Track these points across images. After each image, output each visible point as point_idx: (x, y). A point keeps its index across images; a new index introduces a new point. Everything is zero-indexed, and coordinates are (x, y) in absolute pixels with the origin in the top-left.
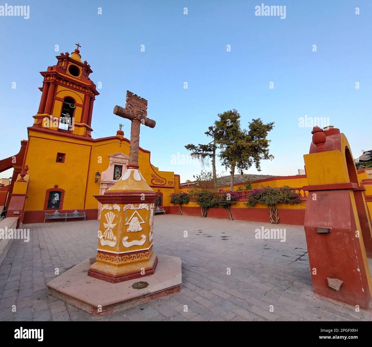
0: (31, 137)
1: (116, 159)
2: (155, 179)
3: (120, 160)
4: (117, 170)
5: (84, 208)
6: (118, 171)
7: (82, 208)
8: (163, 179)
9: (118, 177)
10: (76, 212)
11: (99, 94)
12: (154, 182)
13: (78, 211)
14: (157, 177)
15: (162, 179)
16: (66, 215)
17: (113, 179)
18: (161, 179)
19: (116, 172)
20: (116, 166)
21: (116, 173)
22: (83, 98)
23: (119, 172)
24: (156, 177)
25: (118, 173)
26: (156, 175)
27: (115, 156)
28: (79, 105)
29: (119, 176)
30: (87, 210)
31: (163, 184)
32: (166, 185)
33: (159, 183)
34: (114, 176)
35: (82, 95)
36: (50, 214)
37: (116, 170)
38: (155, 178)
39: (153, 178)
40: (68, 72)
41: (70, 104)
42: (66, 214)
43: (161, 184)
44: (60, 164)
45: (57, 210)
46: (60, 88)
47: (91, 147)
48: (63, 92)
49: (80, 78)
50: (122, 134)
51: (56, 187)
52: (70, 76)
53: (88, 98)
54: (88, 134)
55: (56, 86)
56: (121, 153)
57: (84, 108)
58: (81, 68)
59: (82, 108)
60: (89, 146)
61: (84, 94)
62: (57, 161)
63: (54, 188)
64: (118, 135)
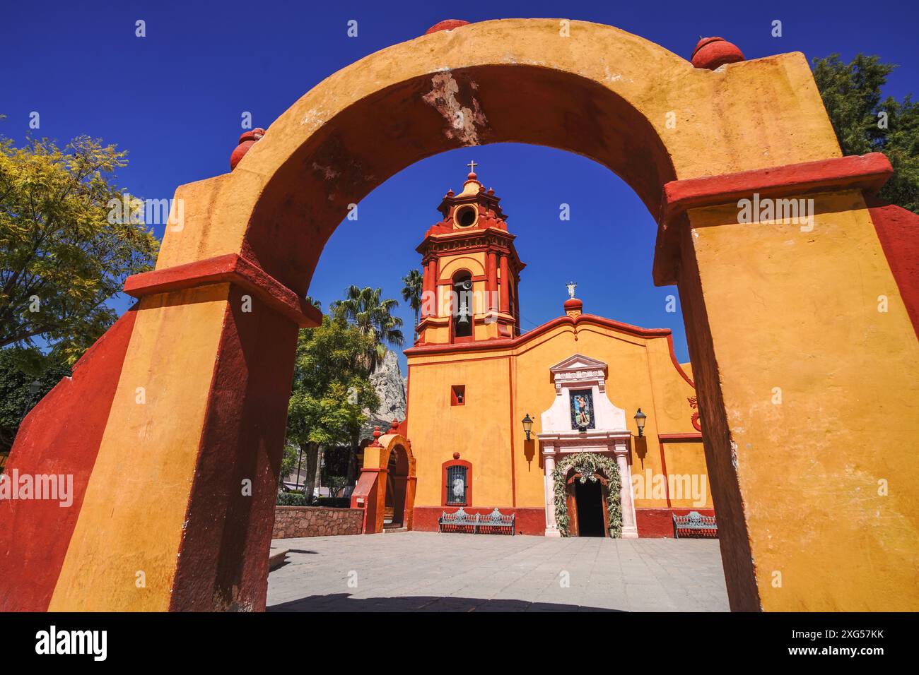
0: (411, 368)
1: (568, 375)
3: (579, 375)
4: (579, 403)
5: (514, 505)
6: (582, 406)
7: (510, 506)
9: (584, 421)
10: (496, 514)
11: (514, 238)
13: (501, 510)
16: (477, 519)
17: (573, 429)
19: (577, 408)
20: (573, 393)
21: (578, 412)
22: (483, 262)
23: (587, 408)
25: (582, 409)
27: (565, 369)
28: (479, 279)
29: (589, 419)
30: (519, 510)
34: (573, 419)
35: (481, 256)
36: (451, 513)
37: (576, 403)
39: (697, 410)
40: (456, 225)
41: (463, 283)
42: (478, 515)
44: (458, 408)
45: (462, 508)
46: (443, 261)
47: (508, 359)
48: (449, 265)
49: (477, 225)
50: (577, 306)
51: (456, 457)
52: (459, 230)
53: (493, 256)
54: (503, 331)
55: (437, 260)
56: (578, 356)
57: (488, 281)
58: (475, 206)
59: (484, 282)
60: (505, 359)
61: (483, 253)
62: (453, 404)
63: (453, 459)
64: (568, 312)
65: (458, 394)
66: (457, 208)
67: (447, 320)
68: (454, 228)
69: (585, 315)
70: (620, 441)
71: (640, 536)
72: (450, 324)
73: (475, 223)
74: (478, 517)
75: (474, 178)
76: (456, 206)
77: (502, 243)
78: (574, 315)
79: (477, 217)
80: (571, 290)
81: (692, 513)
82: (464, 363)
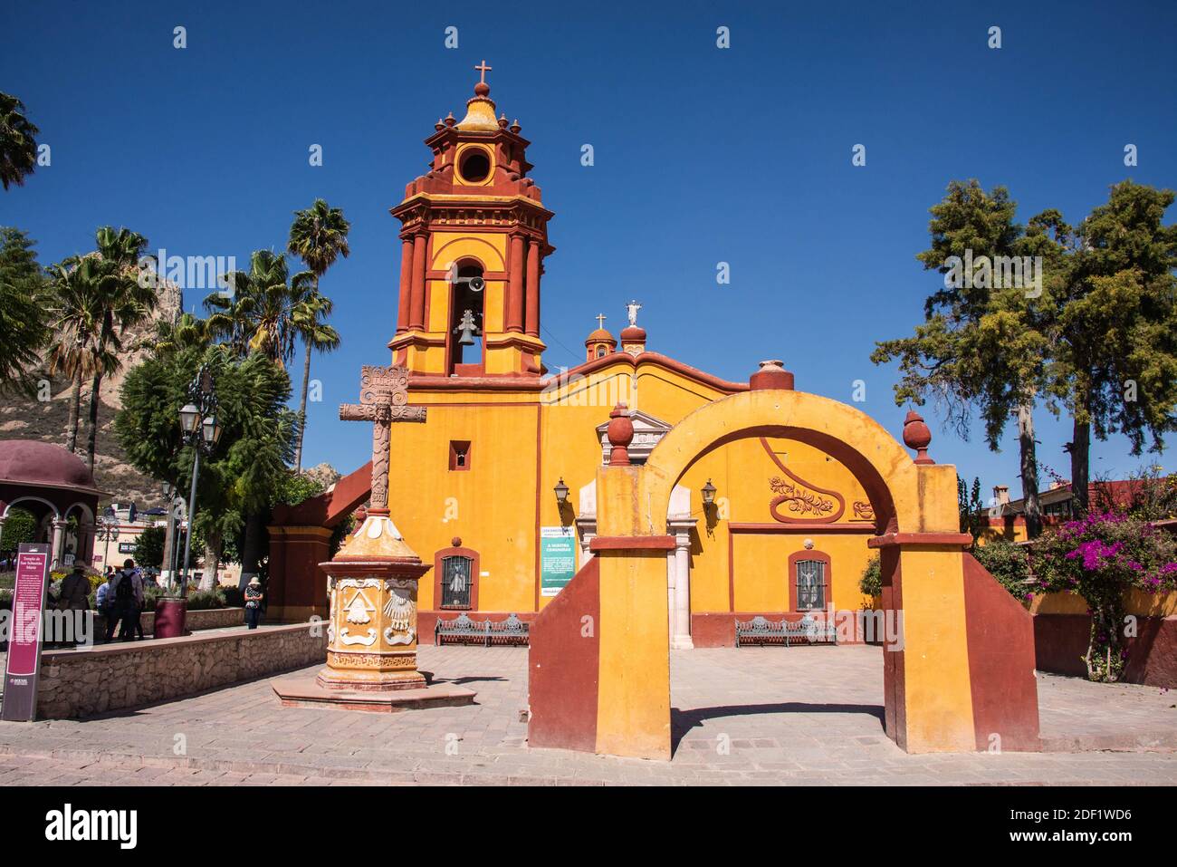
2: (785, 500)
5: (536, 610)
7: (531, 609)
8: (825, 497)
10: (513, 621)
12: (783, 510)
13: (518, 617)
14: (798, 487)
15: (819, 494)
16: (487, 629)
18: (817, 495)
22: (502, 249)
24: (792, 489)
26: (790, 482)
28: (495, 277)
31: (826, 515)
32: (843, 522)
33: (809, 515)
35: (500, 240)
36: (450, 620)
38: (790, 495)
39: (777, 494)
40: (458, 177)
41: (470, 281)
42: (488, 623)
43: (819, 517)
44: (460, 474)
45: (464, 613)
46: (439, 239)
47: (536, 407)
48: (448, 249)
49: (492, 184)
50: (640, 339)
51: (457, 543)
52: (463, 190)
53: (518, 243)
54: (530, 364)
55: (427, 236)
56: (638, 412)
57: (508, 281)
58: (491, 149)
59: (502, 283)
60: (532, 407)
61: (504, 236)
62: (452, 467)
63: (451, 546)
64: (626, 346)
65: (460, 452)
66: (461, 147)
67: (442, 337)
68: (455, 182)
69: (650, 354)
70: (682, 530)
71: (696, 646)
72: (448, 344)
73: (489, 181)
74: (488, 625)
75: (485, 92)
76: (459, 144)
77: (533, 223)
78: (635, 351)
79: (493, 170)
80: (633, 311)
81: (757, 619)
82: (470, 409)
